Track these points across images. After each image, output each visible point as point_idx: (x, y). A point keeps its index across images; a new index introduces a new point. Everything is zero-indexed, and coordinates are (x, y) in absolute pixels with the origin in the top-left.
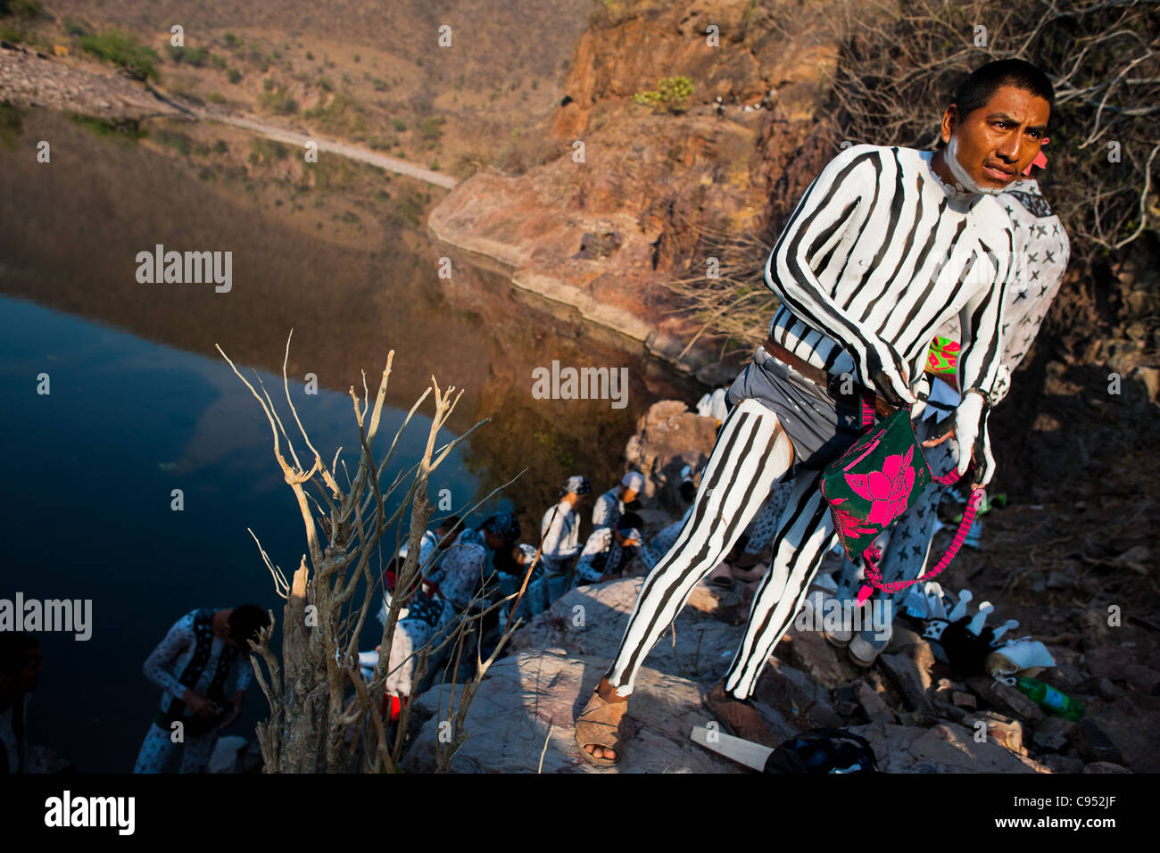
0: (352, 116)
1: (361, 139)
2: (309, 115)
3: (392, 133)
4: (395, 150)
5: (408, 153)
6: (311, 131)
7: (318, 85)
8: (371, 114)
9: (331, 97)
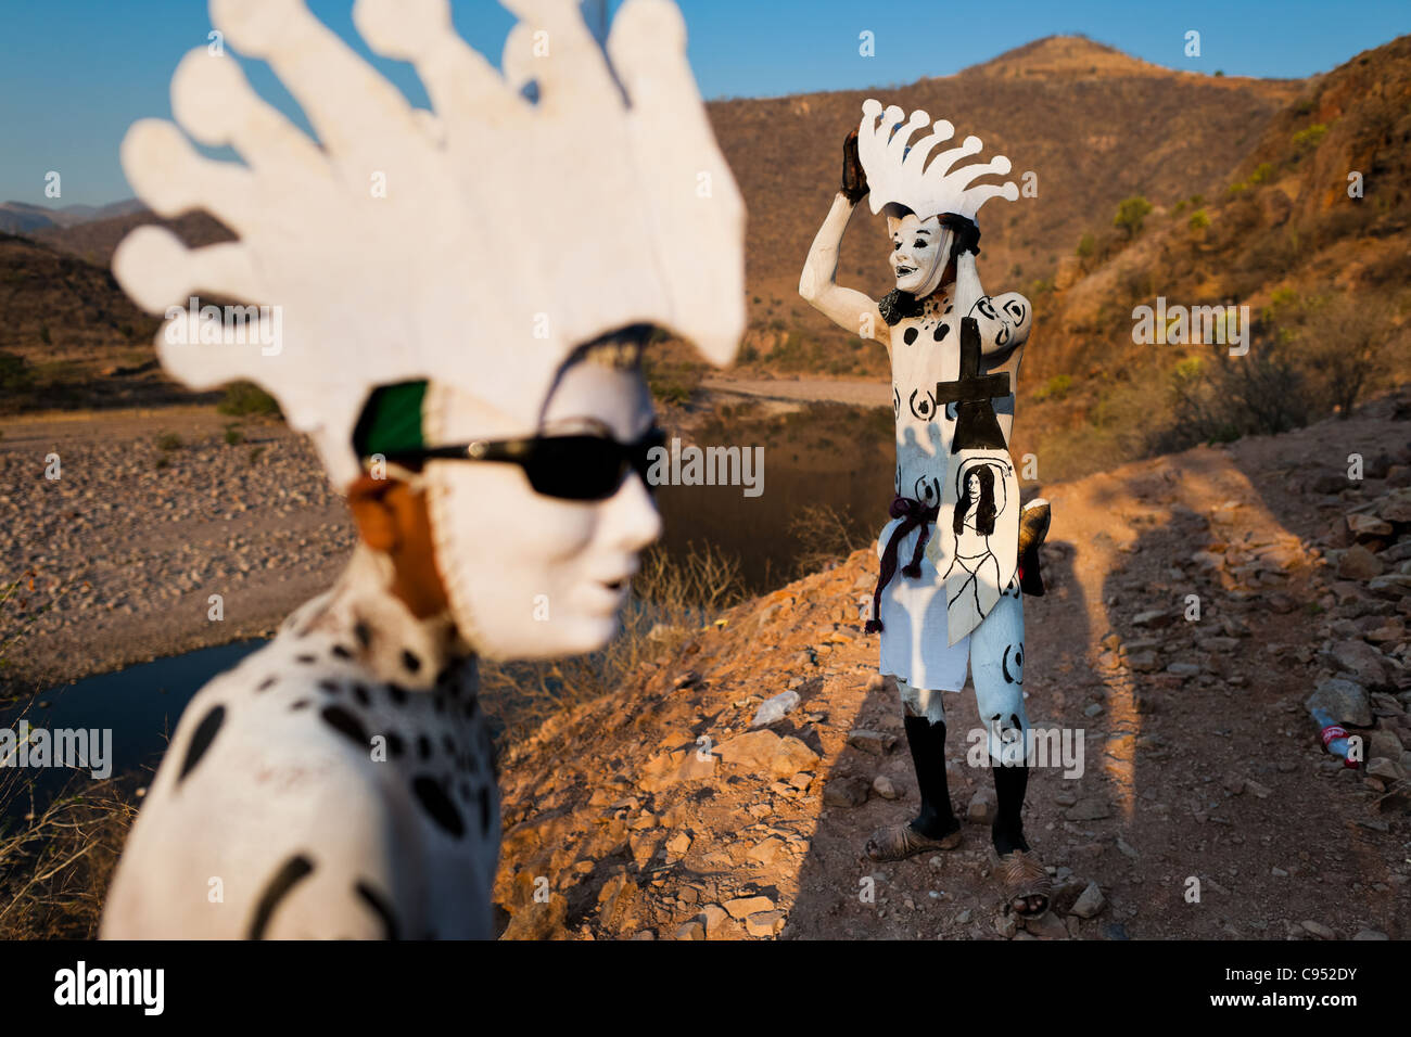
0: (808, 347)
1: (823, 367)
2: (769, 359)
3: (849, 353)
4: (856, 369)
5: (869, 367)
6: (775, 374)
7: (771, 328)
8: (825, 340)
9: (785, 336)
